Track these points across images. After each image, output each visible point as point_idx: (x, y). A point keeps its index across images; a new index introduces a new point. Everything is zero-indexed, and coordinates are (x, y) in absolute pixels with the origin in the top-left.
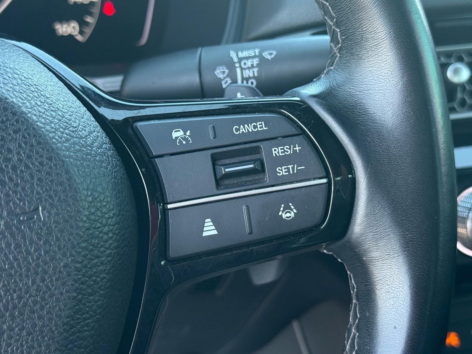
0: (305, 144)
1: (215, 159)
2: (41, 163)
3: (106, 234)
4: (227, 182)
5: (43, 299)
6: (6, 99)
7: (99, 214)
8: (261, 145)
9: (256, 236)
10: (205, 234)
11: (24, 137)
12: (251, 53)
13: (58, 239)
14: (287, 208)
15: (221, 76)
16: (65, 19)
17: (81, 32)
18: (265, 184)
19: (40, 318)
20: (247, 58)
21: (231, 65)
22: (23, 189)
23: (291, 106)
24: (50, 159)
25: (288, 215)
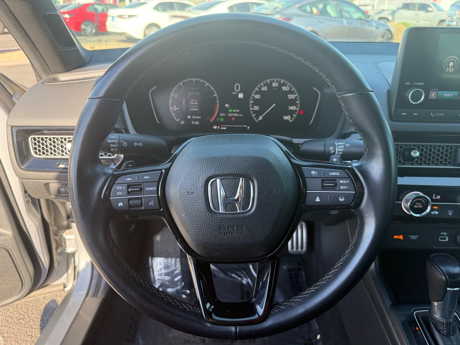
0: (350, 180)
1: (322, 181)
2: (276, 179)
3: (289, 198)
4: (325, 187)
5: (271, 212)
6: (270, 161)
7: (288, 193)
8: (337, 179)
9: (331, 204)
10: (316, 201)
11: (273, 172)
12: (342, 144)
13: (277, 198)
14: (342, 198)
15: (331, 149)
16: (287, 115)
17: (291, 119)
18: (336, 190)
19: (270, 216)
20: (341, 145)
21: (335, 146)
22: (271, 185)
23: (349, 169)
24: (278, 178)
25: (341, 200)
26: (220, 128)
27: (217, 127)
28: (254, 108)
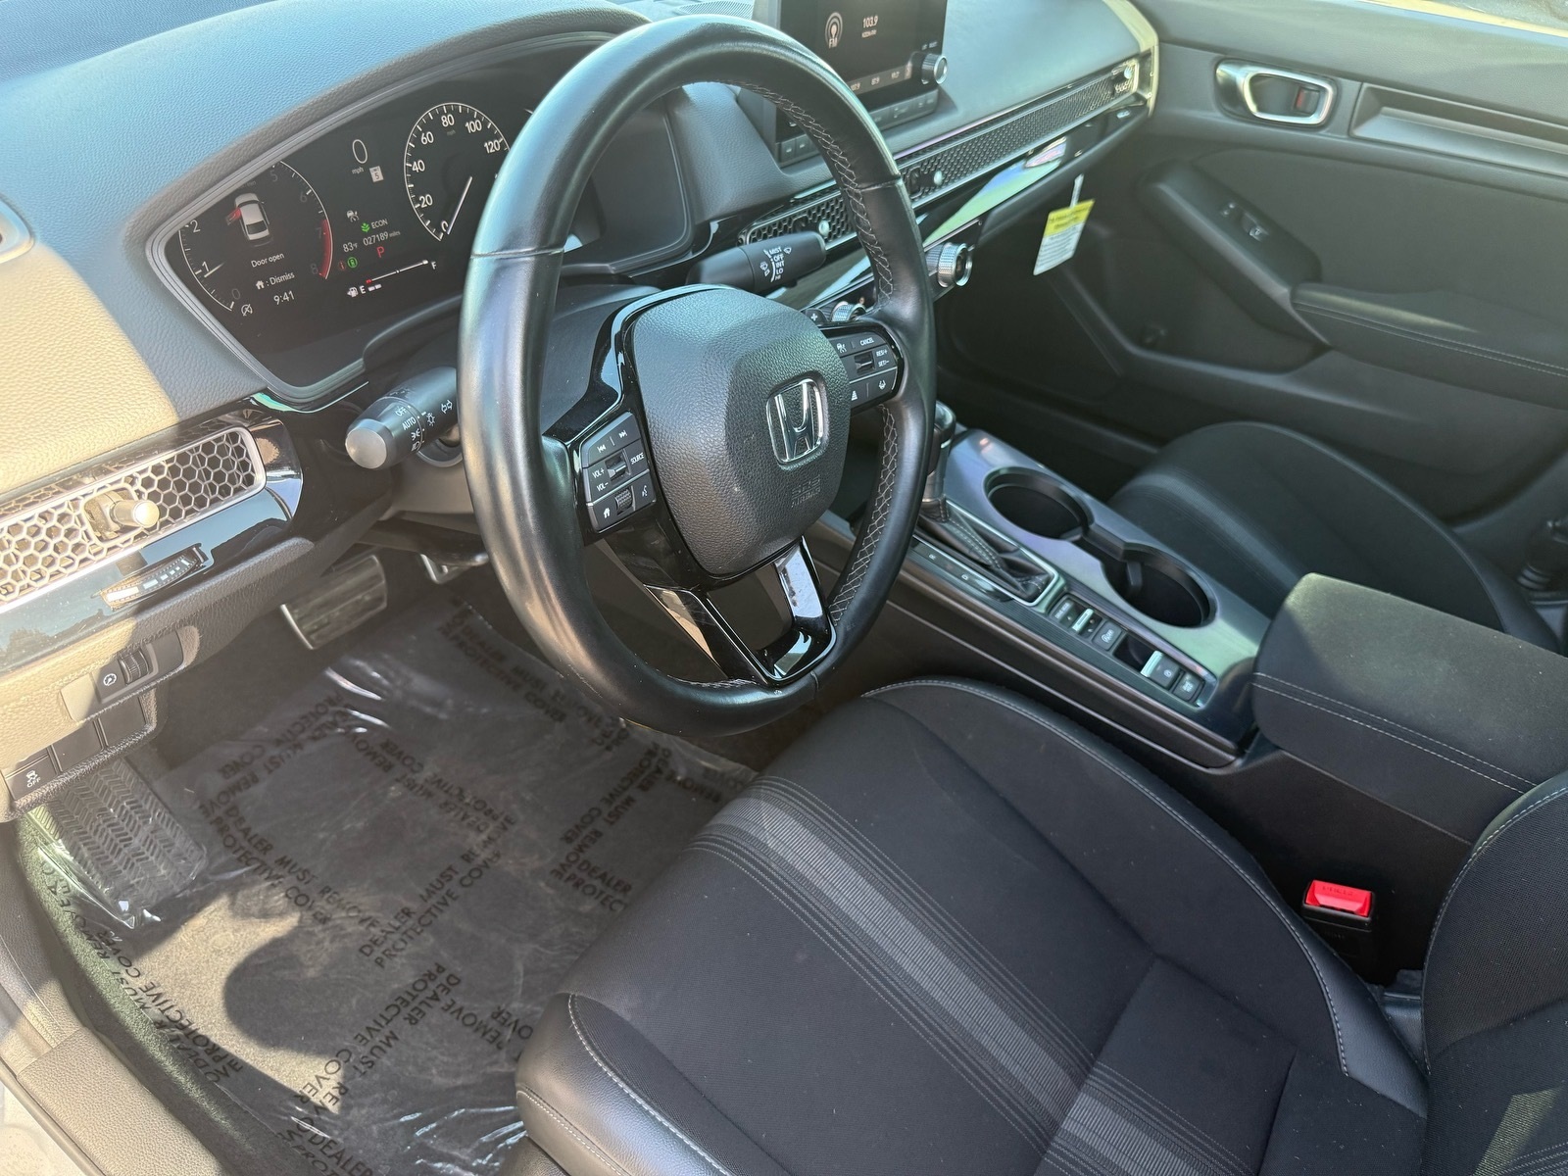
15: (764, 269)
26: (366, 289)
27: (359, 290)
28: (421, 202)
